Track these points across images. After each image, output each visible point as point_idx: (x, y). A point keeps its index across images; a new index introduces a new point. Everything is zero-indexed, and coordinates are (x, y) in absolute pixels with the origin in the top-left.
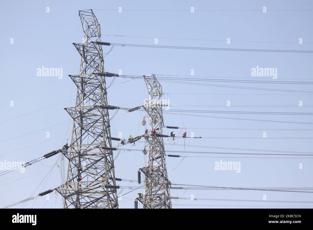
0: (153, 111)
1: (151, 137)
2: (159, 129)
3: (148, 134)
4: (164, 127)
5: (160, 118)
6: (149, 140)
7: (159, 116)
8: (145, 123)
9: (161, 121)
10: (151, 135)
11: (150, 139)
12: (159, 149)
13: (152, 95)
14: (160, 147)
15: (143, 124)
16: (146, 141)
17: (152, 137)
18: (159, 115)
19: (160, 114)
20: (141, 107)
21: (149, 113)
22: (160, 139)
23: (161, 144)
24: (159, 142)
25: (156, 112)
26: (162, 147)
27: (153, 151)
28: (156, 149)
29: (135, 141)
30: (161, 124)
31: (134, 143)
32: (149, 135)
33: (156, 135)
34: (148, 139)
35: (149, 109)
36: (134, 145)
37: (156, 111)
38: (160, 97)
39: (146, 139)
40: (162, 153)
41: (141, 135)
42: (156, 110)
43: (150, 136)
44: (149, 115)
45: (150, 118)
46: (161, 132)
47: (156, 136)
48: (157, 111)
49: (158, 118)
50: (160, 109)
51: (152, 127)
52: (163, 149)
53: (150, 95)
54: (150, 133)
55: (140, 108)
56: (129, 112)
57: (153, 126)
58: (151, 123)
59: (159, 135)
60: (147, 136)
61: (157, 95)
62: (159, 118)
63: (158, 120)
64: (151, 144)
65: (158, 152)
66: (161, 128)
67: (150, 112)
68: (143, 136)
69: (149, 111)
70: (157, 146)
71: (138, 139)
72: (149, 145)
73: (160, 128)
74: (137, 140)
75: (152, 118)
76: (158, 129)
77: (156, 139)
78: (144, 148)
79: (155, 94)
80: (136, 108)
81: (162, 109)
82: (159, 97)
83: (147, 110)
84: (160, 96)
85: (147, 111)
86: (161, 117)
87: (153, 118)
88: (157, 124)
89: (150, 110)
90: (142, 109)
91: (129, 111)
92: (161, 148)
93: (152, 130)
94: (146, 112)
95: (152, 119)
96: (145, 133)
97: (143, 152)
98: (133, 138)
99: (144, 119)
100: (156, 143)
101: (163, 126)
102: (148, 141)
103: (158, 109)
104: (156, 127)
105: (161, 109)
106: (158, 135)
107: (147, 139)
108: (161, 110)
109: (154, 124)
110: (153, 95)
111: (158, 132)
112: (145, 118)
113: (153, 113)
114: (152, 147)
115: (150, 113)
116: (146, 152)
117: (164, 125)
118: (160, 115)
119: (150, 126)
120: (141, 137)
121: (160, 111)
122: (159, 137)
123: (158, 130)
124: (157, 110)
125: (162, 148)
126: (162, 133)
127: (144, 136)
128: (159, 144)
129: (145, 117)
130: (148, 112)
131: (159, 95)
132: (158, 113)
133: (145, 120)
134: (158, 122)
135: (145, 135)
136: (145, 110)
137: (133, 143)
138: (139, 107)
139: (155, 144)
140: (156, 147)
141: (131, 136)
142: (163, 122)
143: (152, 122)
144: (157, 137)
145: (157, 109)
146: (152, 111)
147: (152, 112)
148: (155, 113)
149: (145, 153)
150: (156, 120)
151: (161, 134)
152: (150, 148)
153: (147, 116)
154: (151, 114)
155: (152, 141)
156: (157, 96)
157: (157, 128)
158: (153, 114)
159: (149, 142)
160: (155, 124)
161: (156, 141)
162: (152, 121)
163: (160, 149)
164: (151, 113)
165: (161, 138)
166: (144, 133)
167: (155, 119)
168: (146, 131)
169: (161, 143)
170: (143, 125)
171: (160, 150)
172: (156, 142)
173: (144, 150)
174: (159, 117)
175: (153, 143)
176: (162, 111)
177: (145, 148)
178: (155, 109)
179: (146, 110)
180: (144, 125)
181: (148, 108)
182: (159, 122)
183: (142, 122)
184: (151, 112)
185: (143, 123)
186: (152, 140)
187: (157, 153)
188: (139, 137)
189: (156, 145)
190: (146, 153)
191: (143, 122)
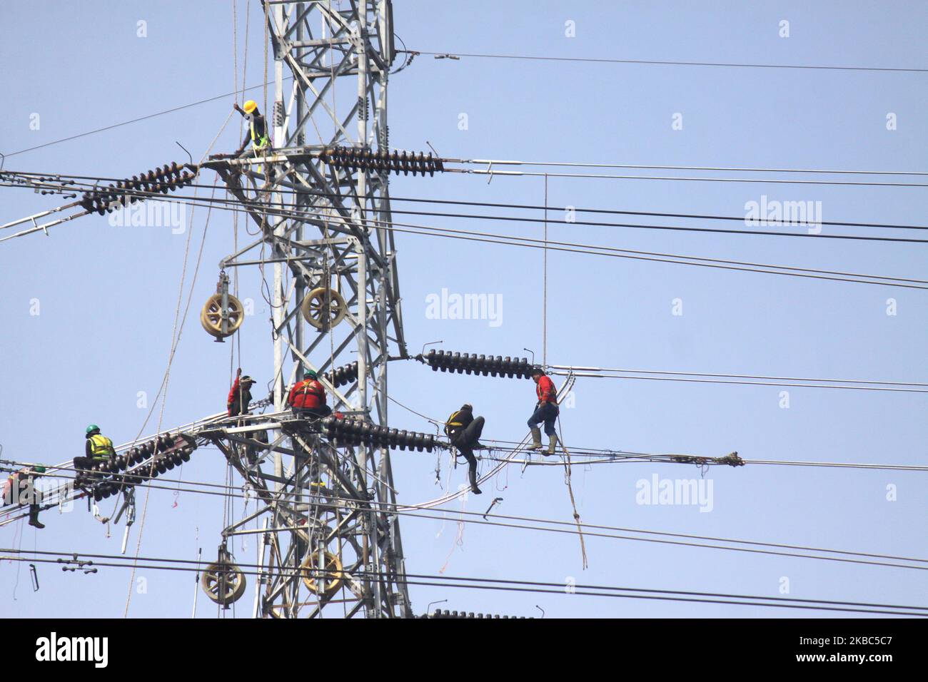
0: (310, 213)
1: (286, 444)
2: (361, 373)
3: (256, 415)
4: (404, 355)
5: (374, 273)
6: (265, 477)
7: (357, 259)
8: (236, 316)
9: (382, 300)
10: (287, 429)
11: (277, 464)
12: (350, 557)
13: (298, 60)
14: (360, 540)
15: (217, 327)
17: (295, 443)
18: (359, 247)
19: (373, 240)
20: (202, 171)
21: (268, 229)
22: (361, 463)
23: (368, 516)
24: (354, 495)
25: (335, 218)
26: (382, 541)
27: (295, 579)
28: (327, 559)
29: (136, 480)
30: (378, 327)
31: (122, 501)
32: (264, 431)
33: (330, 426)
34: (254, 460)
35: (268, 190)
36: (125, 518)
37: (335, 213)
38: (378, 88)
39: (239, 466)
40: (384, 597)
41: (192, 430)
42: (336, 201)
43: (273, 437)
44: (268, 248)
45: (279, 274)
46: (371, 402)
47: (330, 437)
48: (343, 211)
49: (347, 272)
50: (369, 196)
51: (295, 357)
52: (394, 557)
53: (279, 66)
54: (279, 407)
55: (187, 181)
56: (90, 210)
57: (305, 346)
58: (286, 323)
59: (349, 434)
60: (250, 434)
61: (346, 70)
62: (359, 277)
63: (347, 294)
64: (282, 513)
65: (345, 582)
66: (378, 371)
67: (278, 219)
68: (214, 436)
69: (275, 212)
70: (334, 526)
71: (161, 468)
72: (264, 523)
73: (369, 372)
74: (145, 474)
75: (296, 273)
76: (347, 376)
77: (330, 466)
78: (220, 541)
79: (331, 59)
80: (160, 175)
81: (386, 199)
82: (369, 89)
83: (251, 195)
84: (374, 77)
85: (251, 206)
86: (381, 262)
87: (304, 271)
88: (342, 330)
89: (276, 198)
91: (87, 204)
92: (370, 552)
93: (290, 385)
94: (243, 216)
95: (299, 286)
96: (233, 409)
97: (209, 580)
98: (122, 449)
99: (224, 282)
100: (324, 501)
101: (393, 349)
102: (254, 479)
103: (356, 198)
104: (335, 355)
105: (377, 193)
106: (350, 429)
107: (244, 461)
108: (378, 205)
109: (309, 333)
110: (307, 60)
111: (354, 403)
112: (230, 272)
113: (306, 227)
114: (285, 539)
115: (279, 232)
116: (237, 582)
117: (400, 340)
118: (370, 253)
119: (280, 346)
120: (191, 442)
121: (370, 216)
122: (360, 453)
123: (349, 385)
124: (348, 203)
125: (378, 552)
126: (382, 411)
127: (224, 435)
128: (354, 516)
129: (229, 263)
130: (258, 220)
131: (362, 67)
132: (354, 230)
133: (231, 291)
134: (352, 309)
135: (229, 425)
136: (231, 197)
137: (117, 500)
138: (176, 170)
139: (323, 509)
140: (324, 534)
141: (96, 431)
142: (394, 316)
143: (291, 306)
144: (341, 450)
145: (344, 190)
146: (298, 206)
147: (300, 219)
148: (322, 226)
149: (228, 587)
150: (336, 297)
151: (376, 421)
152: (275, 548)
153: (254, 255)
154: (293, 238)
155: (297, 482)
156: (346, 73)
157: (342, 362)
158: (311, 234)
159: (264, 494)
160: (324, 330)
161: (326, 480)
162: (299, 303)
163: (365, 555)
164: (286, 230)
165: (379, 455)
167: (326, 280)
168: (240, 396)
169: (374, 505)
170: (214, 332)
171: (362, 568)
172: (325, 492)
173: (215, 559)
174: (361, 267)
175: (298, 498)
176: (387, 212)
177: (223, 550)
178: (331, 197)
179: (243, 200)
180: (220, 337)
181: (261, 184)
182: (359, 309)
183: (204, 308)
184: (289, 222)
185: (216, 318)
186: (290, 472)
187: (338, 596)
189: (323, 518)
190: (231, 592)
191: (212, 306)
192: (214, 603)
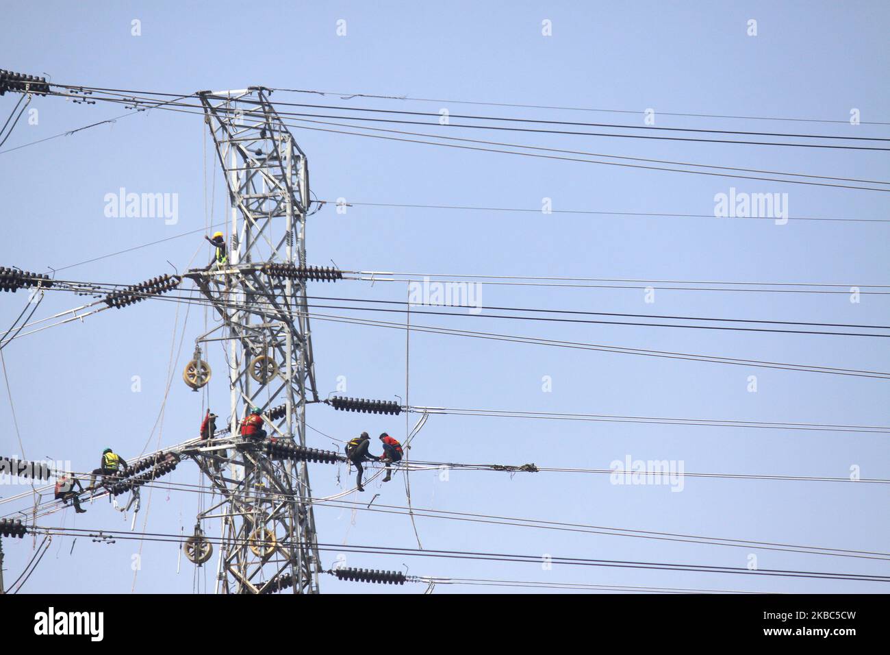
0: (254, 307)
1: (239, 458)
2: (288, 412)
3: (219, 439)
4: (316, 400)
5: (297, 346)
6: (225, 480)
7: (285, 336)
8: (206, 375)
9: (302, 364)
10: (240, 448)
11: (235, 472)
12: (281, 532)
13: (247, 207)
14: (288, 521)
15: (193, 382)
16: (209, 482)
17: (245, 457)
18: (287, 329)
19: (296, 324)
20: (185, 280)
21: (227, 318)
22: (288, 471)
23: (293, 506)
24: (283, 491)
25: (271, 309)
26: (302, 522)
27: (245, 547)
28: (266, 534)
29: (140, 482)
30: (299, 381)
31: (132, 496)
32: (225, 450)
33: (269, 446)
34: (218, 469)
35: (227, 292)
36: (134, 506)
37: (271, 307)
38: (299, 225)
39: (208, 473)
40: (303, 558)
41: (178, 447)
42: (272, 298)
43: (231, 454)
44: (228, 330)
45: (235, 346)
46: (295, 431)
47: (268, 454)
48: (276, 306)
49: (279, 345)
50: (293, 296)
51: (245, 401)
52: (310, 532)
53: (235, 211)
54: (235, 433)
55: (175, 286)
56: (111, 305)
57: (252, 393)
58: (239, 379)
59: (281, 451)
60: (215, 452)
61: (278, 213)
62: (287, 348)
63: (279, 360)
64: (236, 503)
65: (277, 549)
66: (299, 410)
67: (234, 311)
68: (192, 453)
69: (232, 306)
70: (271, 512)
71: (157, 475)
72: (225, 510)
73: (293, 411)
74: (148, 478)
75: (246, 346)
76: (279, 413)
77: (268, 472)
78: (196, 523)
79: (268, 206)
80: (156, 283)
81: (305, 297)
82: (293, 226)
83: (216, 295)
84: (297, 218)
85: (216, 302)
86: (301, 339)
87: (251, 345)
88: (275, 383)
89: (233, 297)
90: (187, 294)
91: (109, 302)
92: (294, 529)
93: (241, 420)
94: (211, 309)
95: (248, 355)
96: (205, 435)
97: (188, 548)
98: (131, 461)
99: (198, 352)
100: (264, 496)
101: (309, 396)
102: (219, 482)
103: (285, 297)
104: (271, 400)
105: (299, 294)
106: (281, 448)
107: (212, 470)
108: (299, 301)
109: (254, 385)
110: (253, 207)
111: (283, 432)
112: (202, 345)
113: (252, 316)
114: (239, 522)
115: (234, 319)
116: (207, 549)
117: (314, 390)
118: (294, 333)
119: (235, 395)
120: (177, 457)
121: (294, 309)
122: (287, 464)
123: (281, 419)
124: (280, 300)
125: (300, 529)
126: (302, 436)
127: (198, 453)
128: (284, 505)
129: (201, 340)
130: (221, 311)
131: (289, 211)
132: (284, 318)
133: (203, 358)
134: (283, 370)
135: (202, 446)
136: (203, 296)
137: (127, 496)
138: (167, 279)
139: (263, 501)
140: (265, 519)
142: (310, 374)
143: (242, 368)
144: (275, 462)
145: (277, 292)
146: (247, 302)
147: (248, 311)
148: (263, 316)
149: (201, 552)
150: (272, 362)
151: (298, 443)
152: (232, 527)
153: (217, 335)
154: (243, 323)
155: (246, 483)
156: (278, 215)
157: (276, 405)
158: (255, 320)
159: (225, 492)
160: (264, 383)
161: (266, 481)
162: (247, 366)
163: (290, 531)
164: (239, 318)
165: (300, 465)
166: (195, 437)
167: (265, 351)
168: (208, 427)
169: (297, 498)
170: (192, 385)
171: (289, 540)
172: (265, 489)
173: (192, 534)
174: (288, 342)
175: (247, 494)
176: (305, 306)
177: (197, 528)
178: (268, 296)
179: (211, 298)
180: (195, 388)
181: (223, 288)
182: (287, 369)
183: (185, 368)
184: (241, 313)
185: (193, 376)
186: (241, 478)
187: (273, 558)
188: (162, 457)
189: (263, 507)
190: (203, 556)
191: (190, 368)
192: (192, 563)
